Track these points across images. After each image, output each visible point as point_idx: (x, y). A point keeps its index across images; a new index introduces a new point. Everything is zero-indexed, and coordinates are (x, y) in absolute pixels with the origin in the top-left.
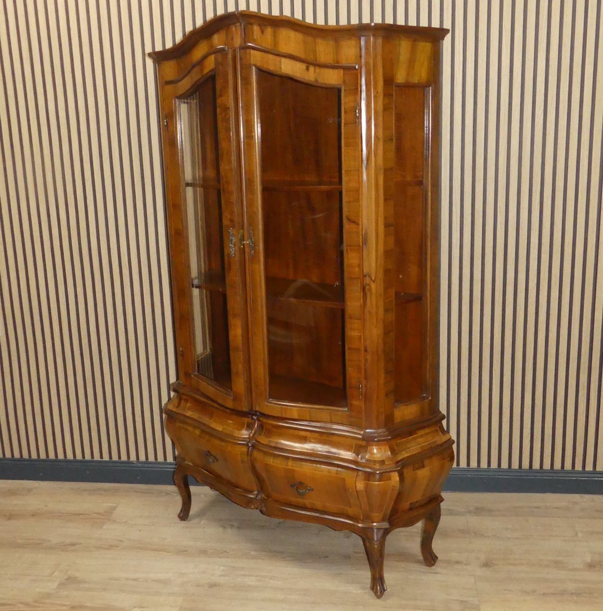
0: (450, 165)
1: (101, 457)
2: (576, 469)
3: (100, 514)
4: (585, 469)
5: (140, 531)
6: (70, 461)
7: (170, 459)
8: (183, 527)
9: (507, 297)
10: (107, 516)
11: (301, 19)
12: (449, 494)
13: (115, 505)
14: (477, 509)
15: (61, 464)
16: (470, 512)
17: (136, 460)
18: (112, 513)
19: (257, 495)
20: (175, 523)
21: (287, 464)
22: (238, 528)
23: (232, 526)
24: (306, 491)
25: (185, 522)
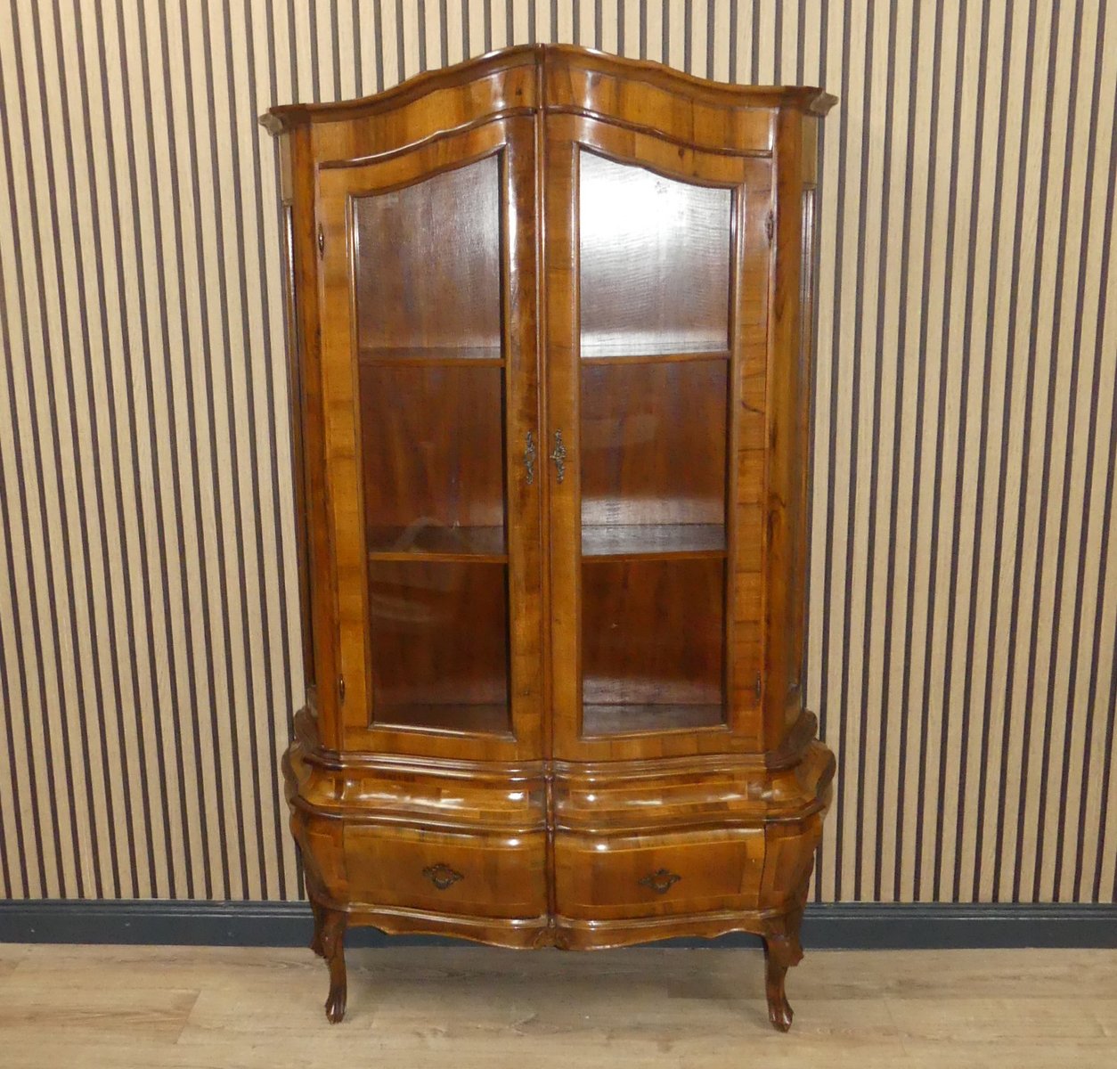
0: (856, 324)
1: (154, 894)
2: (1081, 901)
3: (166, 1013)
4: (1097, 900)
5: (254, 1047)
6: (90, 904)
7: (292, 895)
8: (339, 1037)
9: (958, 575)
10: (180, 1017)
11: (661, 62)
12: (840, 953)
13: (191, 992)
14: (901, 983)
15: (74, 909)
16: (888, 989)
17: (223, 899)
18: (189, 1010)
19: (549, 920)
20: (320, 1029)
21: (638, 845)
22: (448, 1035)
23: (435, 1032)
24: (669, 885)
25: (340, 1025)
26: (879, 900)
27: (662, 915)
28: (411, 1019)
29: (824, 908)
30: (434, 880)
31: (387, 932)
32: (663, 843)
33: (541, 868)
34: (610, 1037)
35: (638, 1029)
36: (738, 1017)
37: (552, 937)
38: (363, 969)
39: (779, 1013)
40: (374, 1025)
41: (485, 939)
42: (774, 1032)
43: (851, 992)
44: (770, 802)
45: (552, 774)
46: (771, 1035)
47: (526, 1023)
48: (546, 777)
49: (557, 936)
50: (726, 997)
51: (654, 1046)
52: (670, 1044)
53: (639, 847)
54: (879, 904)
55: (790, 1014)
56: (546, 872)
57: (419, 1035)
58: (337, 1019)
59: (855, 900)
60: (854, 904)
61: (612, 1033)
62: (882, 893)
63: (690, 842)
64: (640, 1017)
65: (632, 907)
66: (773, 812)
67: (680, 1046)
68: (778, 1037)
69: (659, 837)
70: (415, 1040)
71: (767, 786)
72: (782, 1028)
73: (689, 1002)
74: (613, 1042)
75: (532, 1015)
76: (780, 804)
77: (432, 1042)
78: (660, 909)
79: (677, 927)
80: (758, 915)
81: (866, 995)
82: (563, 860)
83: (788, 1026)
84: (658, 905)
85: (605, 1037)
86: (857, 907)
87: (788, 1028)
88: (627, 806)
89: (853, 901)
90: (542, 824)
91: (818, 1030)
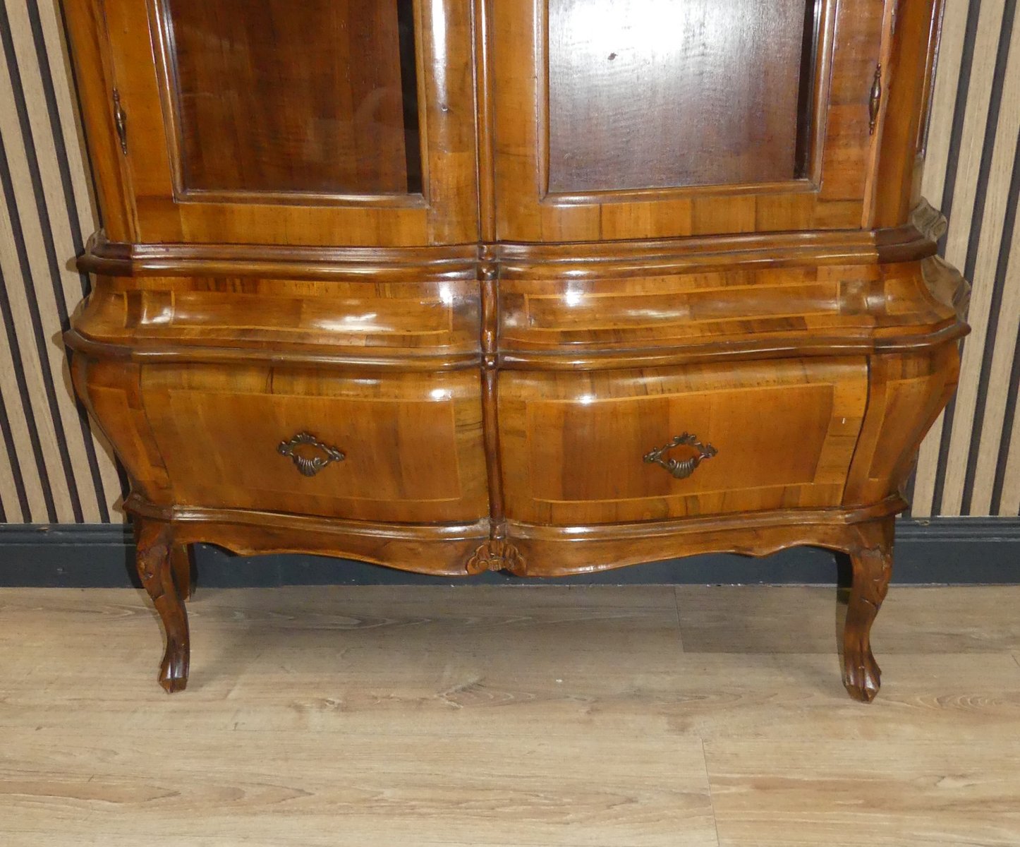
19: (493, 527)
20: (148, 700)
21: (645, 390)
22: (344, 709)
23: (323, 704)
24: (696, 463)
25: (181, 695)
26: (997, 513)
27: (681, 518)
28: (291, 685)
29: (917, 525)
30: (296, 460)
31: (238, 552)
32: (689, 388)
33: (476, 434)
34: (593, 711)
35: (640, 697)
36: (791, 679)
37: (498, 555)
38: (239, 615)
39: (860, 676)
40: (232, 695)
41: (388, 560)
42: (850, 701)
43: (959, 644)
44: (879, 316)
45: (493, 266)
46: (844, 706)
47: (464, 690)
48: (484, 270)
49: (507, 553)
50: (773, 650)
51: (662, 723)
52: (689, 720)
53: (647, 394)
54: (996, 519)
55: (876, 674)
56: (485, 442)
57: (299, 709)
58: (176, 686)
59: (962, 513)
60: (959, 519)
61: (598, 704)
62: (1003, 503)
63: (735, 386)
64: (640, 680)
65: (634, 504)
66: (884, 333)
67: (703, 724)
68: (854, 709)
69: (681, 378)
70: (292, 715)
71: (875, 287)
72: (863, 695)
73: (717, 657)
74: (597, 718)
75: (473, 678)
76: (897, 321)
77: (316, 719)
78: (677, 509)
79: (705, 537)
80: (841, 518)
81: (982, 647)
82: (512, 421)
83: (874, 693)
84: (675, 501)
85: (584, 710)
86: (965, 523)
87: (873, 697)
88: (628, 320)
89: (958, 516)
90: (474, 356)
91: (918, 699)
